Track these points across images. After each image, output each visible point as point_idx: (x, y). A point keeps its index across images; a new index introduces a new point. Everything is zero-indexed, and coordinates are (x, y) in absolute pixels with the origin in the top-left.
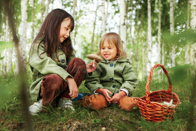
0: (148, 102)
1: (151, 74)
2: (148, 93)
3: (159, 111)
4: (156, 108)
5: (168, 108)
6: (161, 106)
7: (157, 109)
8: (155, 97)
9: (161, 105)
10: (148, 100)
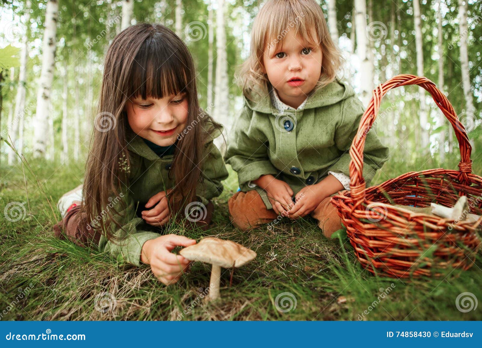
0: (358, 204)
1: (373, 104)
2: (356, 169)
3: (407, 237)
4: (393, 225)
5: (441, 228)
6: (412, 220)
7: (397, 230)
8: (410, 192)
9: (409, 214)
10: (357, 197)
